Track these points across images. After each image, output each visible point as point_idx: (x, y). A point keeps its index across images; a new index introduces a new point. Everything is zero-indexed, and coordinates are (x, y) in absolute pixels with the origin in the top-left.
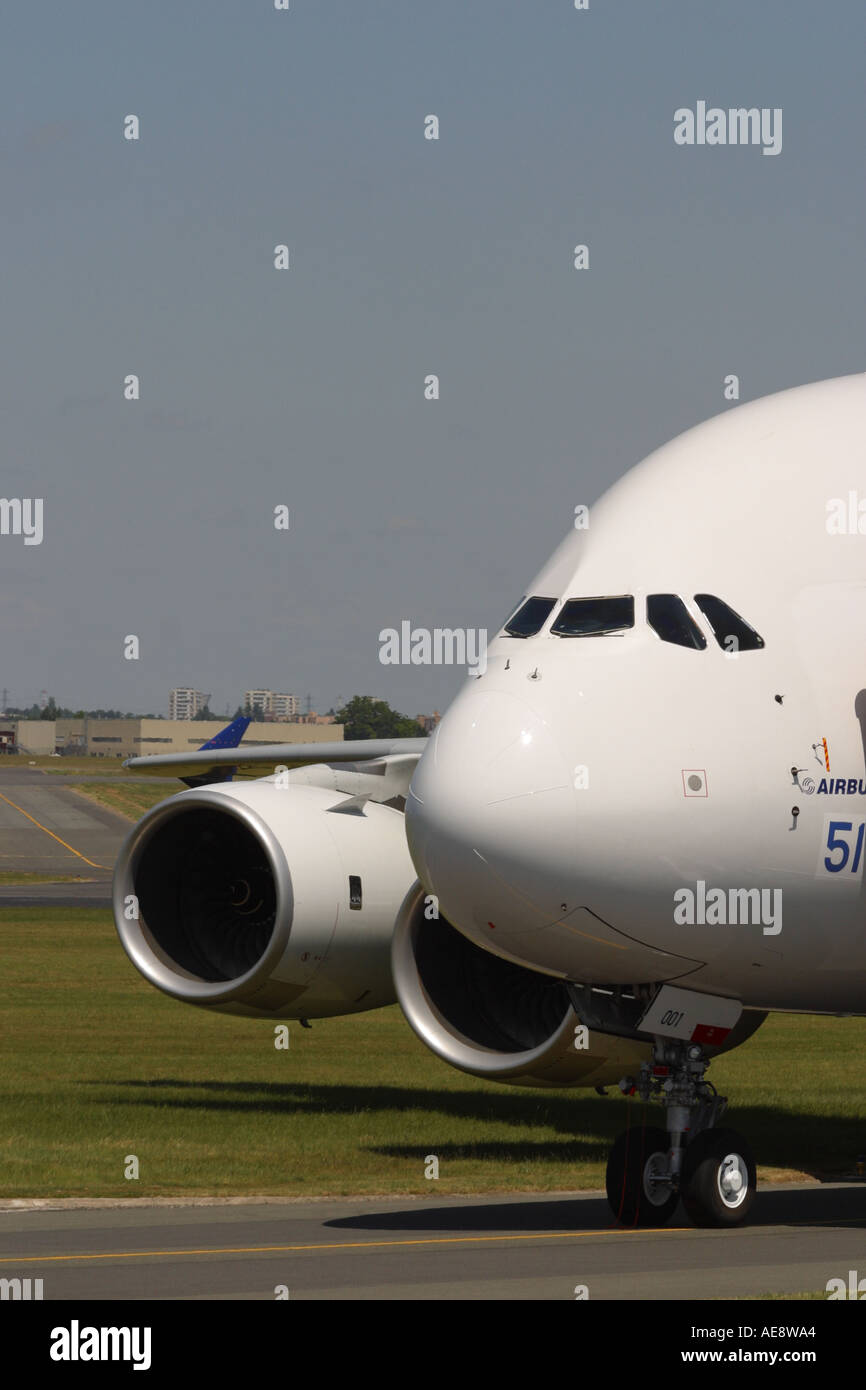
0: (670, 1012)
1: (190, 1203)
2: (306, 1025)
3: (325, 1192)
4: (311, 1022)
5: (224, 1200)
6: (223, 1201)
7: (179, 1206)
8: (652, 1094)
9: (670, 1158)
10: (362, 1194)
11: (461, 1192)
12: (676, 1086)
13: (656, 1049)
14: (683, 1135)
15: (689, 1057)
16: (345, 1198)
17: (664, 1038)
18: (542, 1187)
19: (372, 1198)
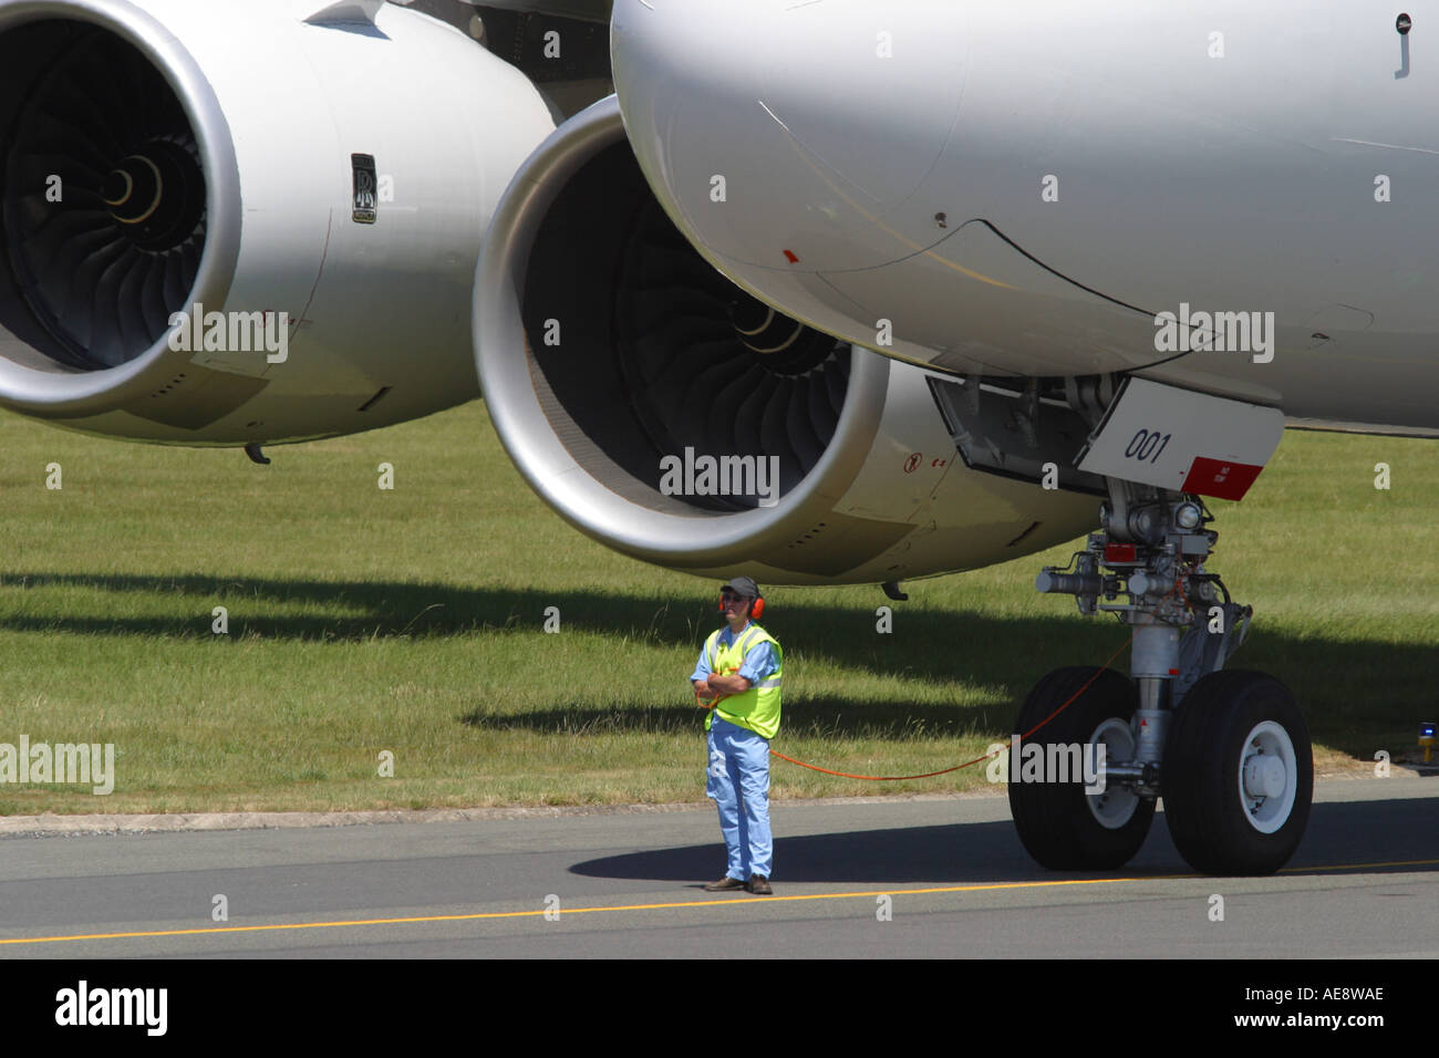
0: (1145, 432)
1: (111, 826)
2: (258, 458)
3: (380, 803)
4: (265, 451)
5: (178, 819)
6: (177, 822)
7: (91, 832)
8: (1102, 600)
9: (1137, 733)
10: (451, 806)
11: (649, 801)
12: (1154, 584)
13: (1109, 510)
14: (1166, 685)
15: (1178, 524)
16: (421, 814)
17: (1128, 486)
18: (808, 788)
19: (473, 813)
